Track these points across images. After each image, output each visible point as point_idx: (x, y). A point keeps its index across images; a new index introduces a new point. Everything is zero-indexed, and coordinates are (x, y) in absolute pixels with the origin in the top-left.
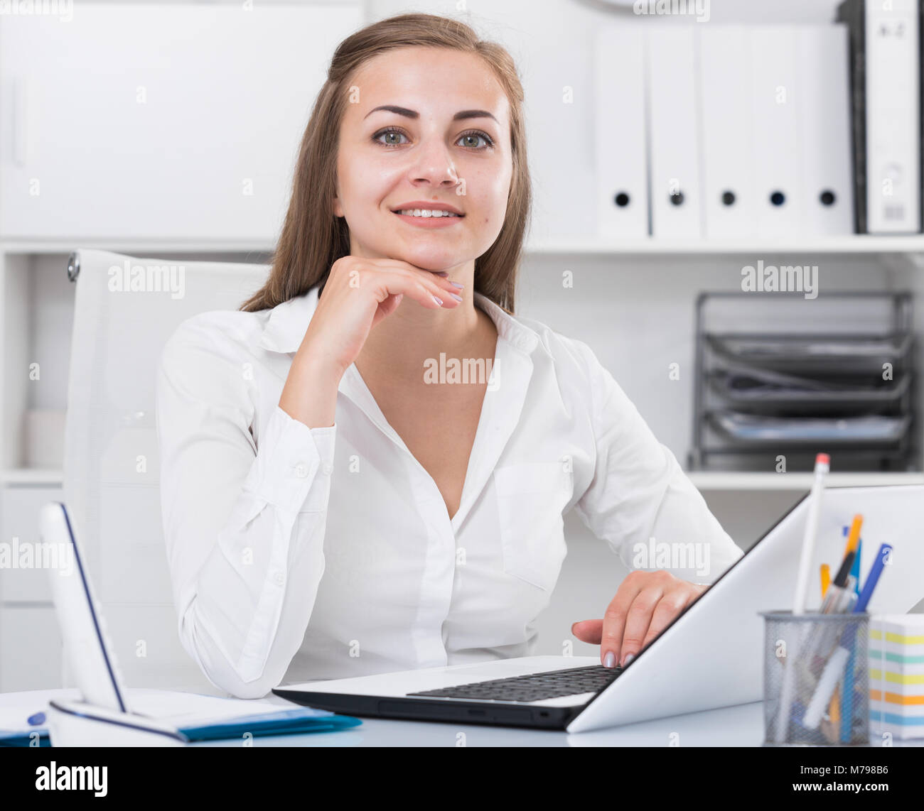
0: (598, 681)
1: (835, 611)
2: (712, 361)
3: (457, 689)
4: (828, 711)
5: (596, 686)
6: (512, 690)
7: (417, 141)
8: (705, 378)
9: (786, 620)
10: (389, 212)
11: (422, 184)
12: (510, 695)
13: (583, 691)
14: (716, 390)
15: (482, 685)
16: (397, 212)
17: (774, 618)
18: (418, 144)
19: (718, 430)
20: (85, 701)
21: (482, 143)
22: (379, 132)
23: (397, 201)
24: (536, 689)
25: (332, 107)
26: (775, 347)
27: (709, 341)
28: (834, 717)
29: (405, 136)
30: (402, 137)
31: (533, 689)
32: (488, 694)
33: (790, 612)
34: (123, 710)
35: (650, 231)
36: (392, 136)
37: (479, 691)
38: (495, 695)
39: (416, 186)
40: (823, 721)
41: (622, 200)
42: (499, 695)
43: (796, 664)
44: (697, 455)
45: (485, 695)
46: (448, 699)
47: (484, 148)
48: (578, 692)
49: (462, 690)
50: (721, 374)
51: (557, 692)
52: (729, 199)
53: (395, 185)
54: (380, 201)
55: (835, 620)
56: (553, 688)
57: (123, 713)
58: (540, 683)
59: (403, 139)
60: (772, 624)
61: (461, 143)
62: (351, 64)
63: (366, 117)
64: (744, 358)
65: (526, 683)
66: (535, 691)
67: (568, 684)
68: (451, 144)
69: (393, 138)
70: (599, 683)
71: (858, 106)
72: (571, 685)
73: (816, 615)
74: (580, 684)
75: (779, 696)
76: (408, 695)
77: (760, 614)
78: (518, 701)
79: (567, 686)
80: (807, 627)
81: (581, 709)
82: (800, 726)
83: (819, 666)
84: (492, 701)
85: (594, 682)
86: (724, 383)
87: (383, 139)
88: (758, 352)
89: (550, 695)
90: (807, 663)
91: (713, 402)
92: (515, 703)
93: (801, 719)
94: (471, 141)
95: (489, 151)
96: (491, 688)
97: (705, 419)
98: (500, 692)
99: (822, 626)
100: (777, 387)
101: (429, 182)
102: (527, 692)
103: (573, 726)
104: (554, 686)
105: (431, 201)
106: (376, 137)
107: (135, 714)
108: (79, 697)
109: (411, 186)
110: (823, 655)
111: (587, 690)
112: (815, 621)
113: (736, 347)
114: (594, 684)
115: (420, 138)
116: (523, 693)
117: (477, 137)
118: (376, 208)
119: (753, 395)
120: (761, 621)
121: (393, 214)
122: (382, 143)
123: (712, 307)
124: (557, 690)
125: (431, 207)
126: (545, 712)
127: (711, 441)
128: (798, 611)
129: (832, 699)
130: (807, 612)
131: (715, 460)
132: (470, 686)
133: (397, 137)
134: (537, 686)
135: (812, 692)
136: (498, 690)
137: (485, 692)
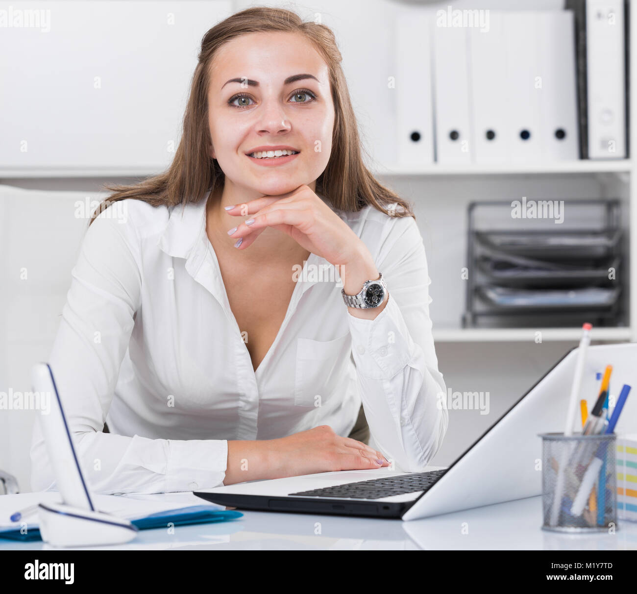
0: (423, 483)
1: (593, 433)
2: (480, 250)
3: (324, 490)
4: (588, 504)
5: (421, 487)
6: (363, 490)
7: (260, 102)
8: (475, 263)
9: (559, 440)
10: (244, 155)
11: (264, 133)
12: (362, 494)
13: (413, 490)
14: (483, 271)
15: (342, 487)
16: (250, 155)
17: (548, 438)
18: (261, 104)
19: (485, 299)
20: (64, 504)
21: (308, 98)
22: (233, 98)
23: (249, 147)
24: (380, 489)
25: (201, 82)
26: (524, 240)
27: (477, 237)
28: (593, 507)
29: (252, 99)
30: (250, 100)
31: (377, 489)
32: (346, 493)
33: (562, 434)
34: (93, 509)
35: (436, 159)
36: (243, 100)
37: (339, 491)
38: (351, 494)
39: (261, 135)
40: (584, 510)
41: (415, 137)
42: (353, 494)
43: (566, 471)
44: (469, 317)
45: (343, 494)
46: (317, 497)
47: (310, 101)
48: (409, 491)
49: (327, 491)
50: (485, 259)
51: (394, 492)
52: (491, 135)
53: (247, 135)
54: (237, 148)
55: (593, 439)
56: (391, 489)
57: (92, 512)
58: (382, 485)
59: (251, 102)
60: (547, 443)
61: (293, 99)
62: (211, 50)
63: (222, 88)
64: (503, 248)
65: (373, 485)
66: (379, 491)
67: (402, 486)
68: (285, 102)
69: (244, 102)
70: (424, 485)
71: (581, 68)
72: (404, 486)
73: (580, 436)
74: (411, 486)
75: (553, 492)
76: (289, 495)
77: (539, 435)
78: (367, 498)
79: (401, 487)
80: (573, 444)
81: (412, 503)
82: (569, 515)
83: (581, 472)
84: (349, 499)
85: (420, 484)
86: (488, 266)
87: (236, 103)
88: (513, 244)
89: (390, 493)
90: (573, 470)
91: (481, 279)
92: (365, 500)
93: (569, 510)
94: (300, 98)
95: (314, 103)
96: (347, 489)
97: (474, 292)
98: (355, 492)
99: (584, 444)
100: (526, 268)
101: (269, 132)
102: (374, 492)
103: (407, 516)
104: (392, 487)
105: (273, 145)
106: (231, 101)
107: (100, 512)
108: (61, 501)
109: (257, 135)
110: (584, 464)
111: (416, 490)
112: (579, 441)
113: (497, 240)
114: (421, 486)
115: (262, 100)
116: (370, 493)
117: (304, 94)
118: (234, 153)
119: (509, 274)
120: (540, 440)
121: (246, 157)
122: (235, 106)
123: (479, 212)
124: (394, 490)
125: (274, 149)
126: (387, 506)
127: (479, 306)
128: (568, 433)
129: (590, 495)
130: (574, 433)
131: (482, 320)
132: (333, 488)
133: (247, 100)
134: (379, 487)
135: (576, 491)
136: (353, 490)
137: (344, 492)
